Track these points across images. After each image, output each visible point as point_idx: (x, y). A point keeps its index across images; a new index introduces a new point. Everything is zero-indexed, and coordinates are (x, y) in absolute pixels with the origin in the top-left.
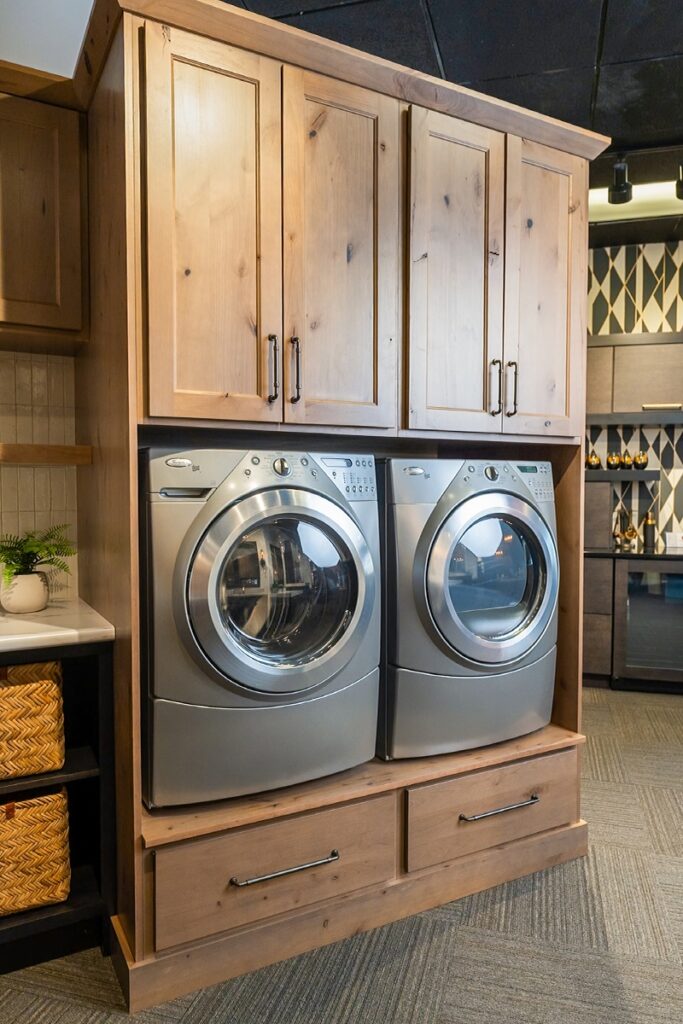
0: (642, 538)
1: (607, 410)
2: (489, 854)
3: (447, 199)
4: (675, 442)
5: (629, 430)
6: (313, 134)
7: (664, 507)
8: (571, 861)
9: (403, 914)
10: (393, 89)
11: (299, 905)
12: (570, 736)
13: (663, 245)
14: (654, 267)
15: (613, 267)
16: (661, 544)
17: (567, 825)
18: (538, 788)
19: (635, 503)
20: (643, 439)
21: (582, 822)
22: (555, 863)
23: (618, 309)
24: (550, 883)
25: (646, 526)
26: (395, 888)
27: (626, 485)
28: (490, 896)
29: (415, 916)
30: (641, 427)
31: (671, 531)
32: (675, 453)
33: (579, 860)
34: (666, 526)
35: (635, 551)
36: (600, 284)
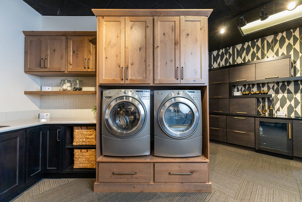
0: (269, 112)
1: (254, 80)
2: (178, 184)
3: (164, 34)
4: (280, 87)
5: (263, 84)
6: (132, 28)
7: (277, 105)
8: (205, 193)
9: (153, 191)
10: (150, 15)
11: (127, 182)
12: (205, 160)
13: (273, 35)
14: (270, 42)
15: (257, 44)
16: (276, 114)
17: (205, 183)
18: (194, 171)
19: (266, 104)
20: (268, 86)
21: (210, 183)
22: (200, 192)
23: (259, 54)
24: (195, 197)
25: (270, 109)
26: (152, 185)
27: (264, 99)
28: (177, 194)
29: (156, 193)
30: (268, 83)
31: (279, 111)
32: (280, 90)
33: (208, 193)
34: (278, 109)
35: (267, 116)
36: (253, 49)
